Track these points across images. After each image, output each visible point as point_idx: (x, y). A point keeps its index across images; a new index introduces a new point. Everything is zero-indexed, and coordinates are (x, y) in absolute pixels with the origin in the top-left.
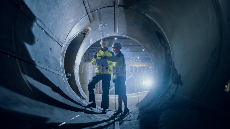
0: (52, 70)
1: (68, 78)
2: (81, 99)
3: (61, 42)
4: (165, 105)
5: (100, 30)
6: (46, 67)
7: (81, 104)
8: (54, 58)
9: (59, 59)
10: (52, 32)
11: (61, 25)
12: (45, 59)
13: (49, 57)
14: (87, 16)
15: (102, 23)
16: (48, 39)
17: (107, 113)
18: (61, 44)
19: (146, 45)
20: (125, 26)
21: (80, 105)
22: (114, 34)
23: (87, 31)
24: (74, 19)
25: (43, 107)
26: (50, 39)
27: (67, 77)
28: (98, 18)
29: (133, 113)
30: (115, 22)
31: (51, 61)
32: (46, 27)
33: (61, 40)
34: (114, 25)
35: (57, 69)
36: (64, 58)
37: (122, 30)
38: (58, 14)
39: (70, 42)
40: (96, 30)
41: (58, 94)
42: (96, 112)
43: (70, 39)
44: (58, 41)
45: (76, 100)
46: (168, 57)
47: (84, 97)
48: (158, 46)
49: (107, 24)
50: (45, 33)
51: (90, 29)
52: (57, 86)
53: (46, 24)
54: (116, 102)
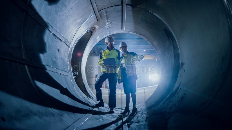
0: (60, 72)
1: (75, 77)
2: (88, 98)
3: (68, 42)
4: (174, 107)
5: (107, 27)
6: (54, 69)
7: (89, 104)
8: (62, 59)
9: (66, 59)
10: (59, 33)
11: (68, 26)
12: (53, 61)
13: (57, 58)
14: (94, 15)
15: (109, 21)
16: (56, 41)
17: (115, 112)
18: (68, 44)
19: (154, 43)
20: (133, 23)
21: (87, 105)
22: (121, 32)
23: (94, 29)
24: (81, 19)
25: (53, 115)
26: (58, 40)
27: (74, 75)
28: (105, 17)
29: (140, 112)
30: (122, 20)
31: (59, 62)
32: (54, 29)
33: (68, 40)
34: (121, 23)
35: (64, 70)
36: (71, 58)
37: (129, 27)
38: (66, 15)
39: (77, 41)
40: (103, 28)
41: (67, 96)
42: (104, 111)
43: (77, 39)
44: (65, 42)
45: (84, 101)
46: (177, 56)
47: (91, 95)
48: (166, 44)
49: (113, 22)
50: (53, 35)
51: (97, 27)
52: (65, 87)
53: (53, 26)
54: (122, 97)
